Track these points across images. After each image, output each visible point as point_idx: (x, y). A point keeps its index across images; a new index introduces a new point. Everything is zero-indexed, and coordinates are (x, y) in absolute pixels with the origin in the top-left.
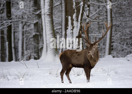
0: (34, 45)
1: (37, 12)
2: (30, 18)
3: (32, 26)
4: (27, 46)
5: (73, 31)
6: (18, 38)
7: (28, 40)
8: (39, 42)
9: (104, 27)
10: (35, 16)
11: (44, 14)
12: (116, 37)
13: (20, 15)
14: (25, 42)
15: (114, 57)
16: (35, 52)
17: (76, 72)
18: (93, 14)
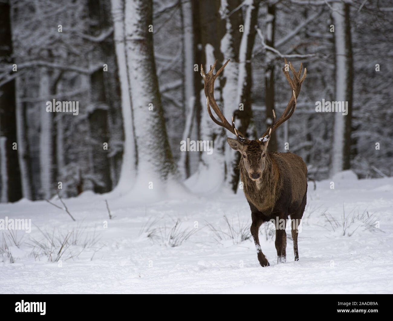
0: (93, 146)
1: (97, 36)
2: (75, 55)
3: (85, 84)
4: (71, 151)
5: (221, 93)
6: (37, 124)
7: (72, 128)
8: (108, 135)
9: (326, 79)
10: (91, 47)
11: (125, 41)
12: (366, 111)
13: (44, 46)
14: (60, 136)
15: (360, 177)
16: (96, 170)
17: (237, 229)
18: (286, 38)
